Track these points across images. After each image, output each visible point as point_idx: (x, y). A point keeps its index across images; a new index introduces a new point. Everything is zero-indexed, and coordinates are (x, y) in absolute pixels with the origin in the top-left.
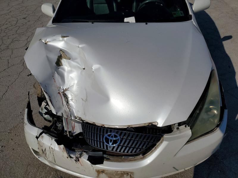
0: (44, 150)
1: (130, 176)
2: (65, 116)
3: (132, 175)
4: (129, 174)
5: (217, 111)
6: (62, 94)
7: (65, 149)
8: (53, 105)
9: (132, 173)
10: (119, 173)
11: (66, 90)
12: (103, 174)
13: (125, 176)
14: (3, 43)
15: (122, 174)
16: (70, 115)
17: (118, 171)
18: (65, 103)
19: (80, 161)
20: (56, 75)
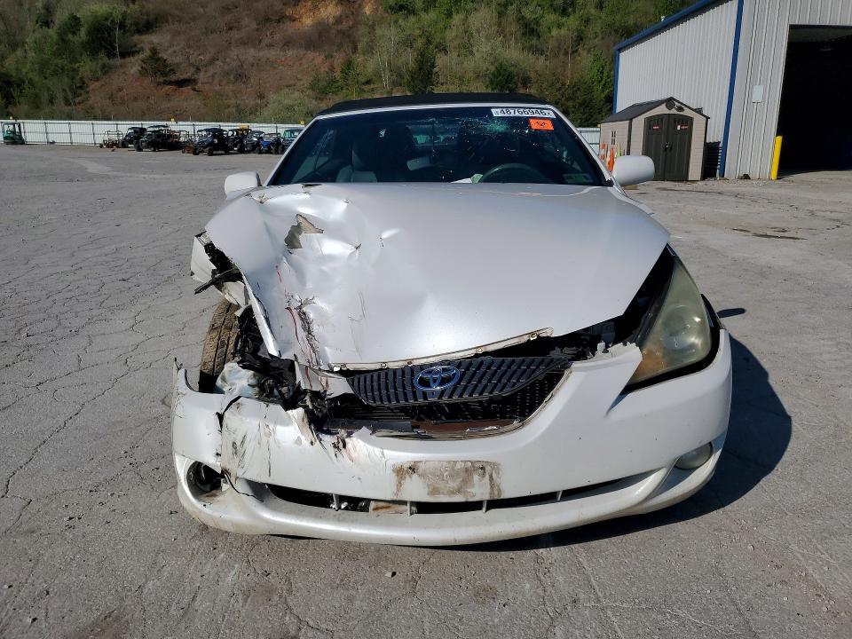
0: (238, 444)
1: (491, 477)
2: (302, 361)
3: (494, 476)
4: (488, 469)
5: (698, 337)
6: (295, 312)
7: (306, 420)
8: (272, 333)
9: (495, 466)
10: (458, 466)
11: (307, 302)
12: (415, 476)
13: (476, 477)
14: (60, 324)
15: (467, 470)
16: (314, 360)
17: (455, 462)
18: (302, 334)
19: (349, 446)
20: (285, 266)
